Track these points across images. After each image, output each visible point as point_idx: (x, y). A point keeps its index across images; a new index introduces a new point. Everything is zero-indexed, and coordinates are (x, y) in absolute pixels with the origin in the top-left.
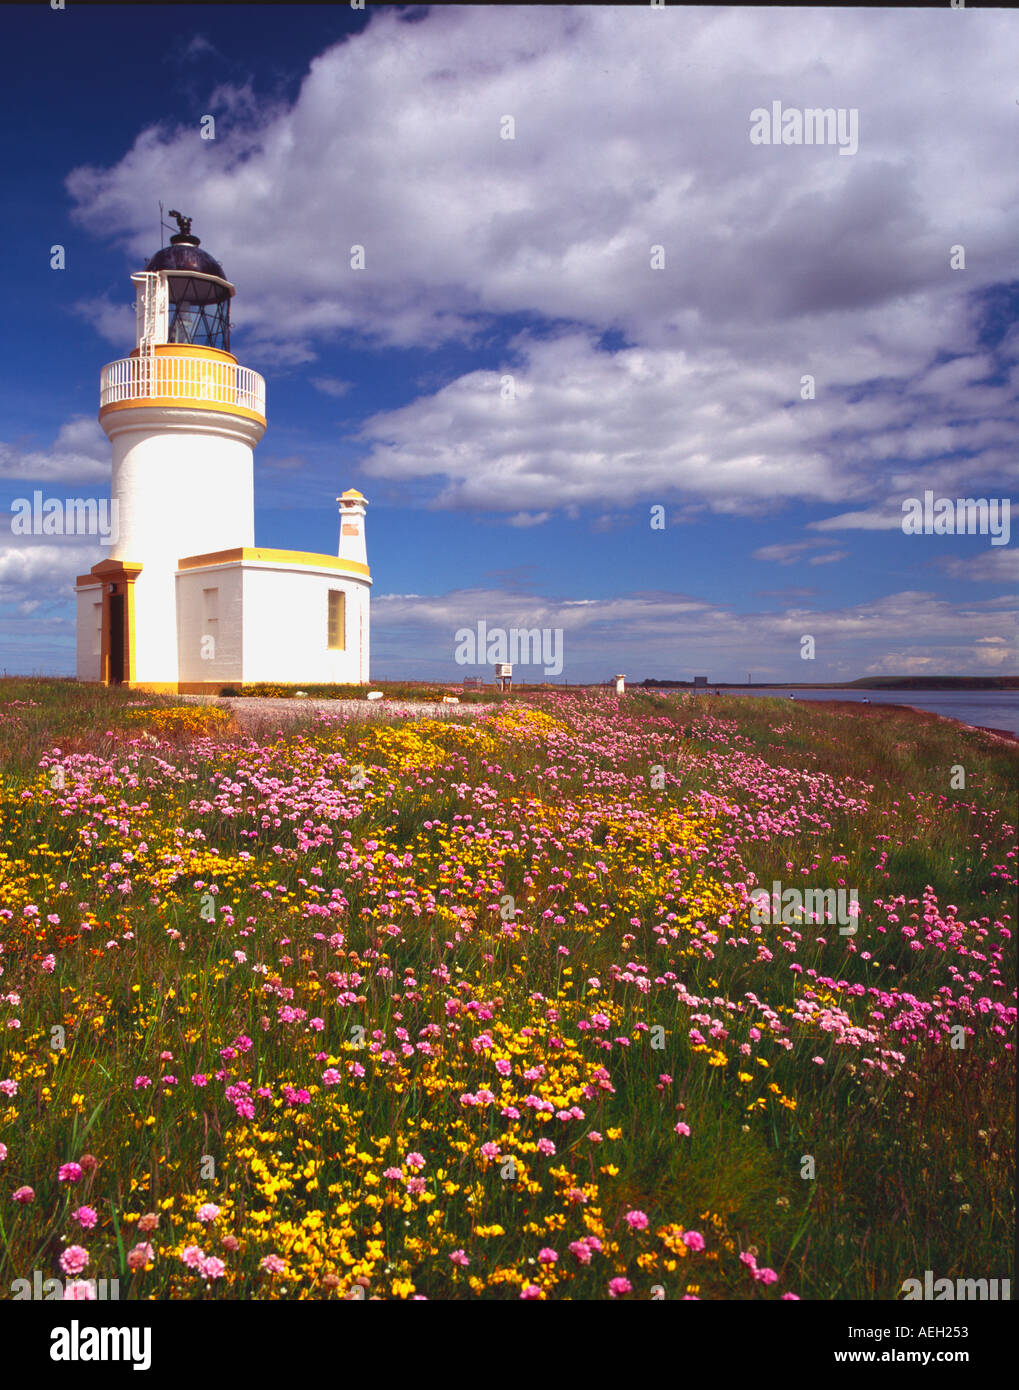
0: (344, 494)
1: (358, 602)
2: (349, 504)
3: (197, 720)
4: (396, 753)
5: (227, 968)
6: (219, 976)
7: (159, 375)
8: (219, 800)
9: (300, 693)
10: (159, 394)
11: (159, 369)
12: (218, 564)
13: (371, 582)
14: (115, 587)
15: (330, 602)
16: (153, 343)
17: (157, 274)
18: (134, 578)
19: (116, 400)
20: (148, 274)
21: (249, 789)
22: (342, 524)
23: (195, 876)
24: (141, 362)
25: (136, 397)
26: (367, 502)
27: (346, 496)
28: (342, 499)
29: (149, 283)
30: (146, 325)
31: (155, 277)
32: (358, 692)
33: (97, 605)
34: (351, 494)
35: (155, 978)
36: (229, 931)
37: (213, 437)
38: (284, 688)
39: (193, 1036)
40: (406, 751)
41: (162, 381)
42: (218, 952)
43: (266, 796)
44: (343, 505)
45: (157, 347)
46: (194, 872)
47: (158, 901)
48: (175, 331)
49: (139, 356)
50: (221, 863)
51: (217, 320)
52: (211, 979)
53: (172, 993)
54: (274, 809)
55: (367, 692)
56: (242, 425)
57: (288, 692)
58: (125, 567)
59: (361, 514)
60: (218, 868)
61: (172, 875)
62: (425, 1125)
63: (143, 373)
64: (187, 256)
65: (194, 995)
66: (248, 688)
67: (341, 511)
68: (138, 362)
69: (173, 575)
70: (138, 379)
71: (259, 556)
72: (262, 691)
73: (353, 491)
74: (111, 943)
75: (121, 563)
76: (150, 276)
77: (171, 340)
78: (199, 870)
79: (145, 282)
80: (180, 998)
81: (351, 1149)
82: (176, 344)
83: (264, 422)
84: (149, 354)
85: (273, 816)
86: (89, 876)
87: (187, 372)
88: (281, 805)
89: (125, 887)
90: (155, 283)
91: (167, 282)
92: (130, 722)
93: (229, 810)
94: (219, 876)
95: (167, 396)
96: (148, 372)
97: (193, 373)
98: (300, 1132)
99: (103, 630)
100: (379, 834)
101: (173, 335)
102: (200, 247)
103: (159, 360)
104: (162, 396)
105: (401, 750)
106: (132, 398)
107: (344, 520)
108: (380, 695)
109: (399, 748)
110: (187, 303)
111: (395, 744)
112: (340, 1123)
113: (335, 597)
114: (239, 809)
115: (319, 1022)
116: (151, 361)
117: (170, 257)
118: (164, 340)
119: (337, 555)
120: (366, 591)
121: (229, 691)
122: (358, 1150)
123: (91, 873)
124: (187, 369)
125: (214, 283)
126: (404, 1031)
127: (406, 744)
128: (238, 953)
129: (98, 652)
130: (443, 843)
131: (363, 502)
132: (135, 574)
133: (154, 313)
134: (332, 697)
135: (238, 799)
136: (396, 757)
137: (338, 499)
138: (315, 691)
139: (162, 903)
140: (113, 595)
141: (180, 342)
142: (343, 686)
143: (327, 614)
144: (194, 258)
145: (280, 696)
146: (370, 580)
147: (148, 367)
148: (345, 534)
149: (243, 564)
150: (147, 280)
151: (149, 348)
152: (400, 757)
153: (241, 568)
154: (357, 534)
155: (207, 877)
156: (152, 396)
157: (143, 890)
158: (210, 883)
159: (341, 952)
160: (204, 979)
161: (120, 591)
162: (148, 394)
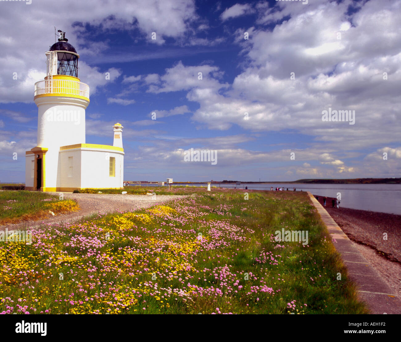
0: (115, 125)
1: (120, 161)
2: (117, 128)
3: (66, 206)
4: (119, 225)
5: (71, 282)
6: (69, 284)
7: (54, 85)
8: (71, 243)
9: (100, 192)
10: (54, 92)
11: (54, 83)
12: (73, 149)
13: (124, 154)
14: (39, 156)
15: (110, 161)
16: (52, 75)
17: (54, 52)
18: (45, 153)
19: (40, 94)
20: (51, 52)
21: (78, 240)
22: (115, 134)
23: (65, 262)
24: (48, 81)
25: (46, 93)
26: (123, 127)
27: (116, 125)
28: (114, 126)
29: (51, 55)
30: (50, 69)
31: (53, 53)
32: (119, 192)
33: (33, 161)
34: (117, 125)
35: (57, 284)
36: (72, 275)
37: (72, 106)
38: (94, 190)
39: (64, 294)
40: (122, 224)
41: (55, 88)
42: (69, 279)
43: (82, 242)
44: (115, 128)
45: (53, 76)
46: (65, 261)
47: (57, 268)
48: (59, 70)
49: (47, 79)
50: (71, 258)
51: (74, 67)
52: (68, 284)
53: (60, 287)
54: (84, 245)
55: (122, 192)
56: (82, 102)
57: (95, 192)
58: (42, 149)
59: (121, 131)
60: (70, 260)
61: (60, 262)
62: (103, 308)
63: (49, 84)
64: (64, 45)
65: (65, 287)
66: (83, 190)
67: (114, 130)
68: (47, 81)
69: (58, 152)
70: (47, 87)
71: (87, 146)
72: (87, 191)
73: (118, 123)
74: (48, 277)
75: (41, 148)
76: (51, 53)
77: (58, 73)
78: (66, 260)
79: (50, 54)
80: (62, 288)
81: (90, 311)
82: (60, 75)
83: (89, 100)
84: (51, 79)
85: (83, 247)
86: (42, 262)
87: (63, 85)
88: (85, 244)
89: (50, 265)
90: (53, 54)
91: (57, 55)
92: (45, 208)
93: (73, 245)
94: (70, 262)
95: (57, 93)
96: (50, 84)
97: (65, 85)
98: (81, 309)
99: (35, 169)
100: (109, 250)
101: (59, 72)
102: (68, 42)
103: (54, 81)
104: (55, 93)
105: (120, 224)
106: (45, 93)
107: (115, 133)
108: (126, 192)
109: (120, 223)
110: (64, 61)
111: (119, 222)
112: (88, 307)
113: (112, 159)
114: (75, 245)
115: (86, 291)
116: (52, 81)
117: (58, 46)
118: (56, 74)
119: (113, 145)
120: (123, 156)
121: (76, 191)
122: (91, 311)
123: (42, 261)
124: (63, 83)
125: (72, 54)
126: (102, 293)
127: (122, 222)
128: (73, 279)
129: (33, 177)
130: (124, 252)
131: (121, 127)
132: (45, 152)
133: (53, 65)
134: (110, 193)
135: (75, 243)
136: (119, 226)
137: (113, 126)
138: (105, 191)
139: (58, 268)
140: (38, 158)
141: (61, 74)
142: (114, 189)
143: (109, 165)
144: (66, 46)
145: (93, 193)
146: (124, 153)
147: (50, 83)
148: (115, 138)
149: (81, 149)
150: (50, 53)
151: (51, 76)
152: (120, 226)
153: (81, 150)
154: (119, 138)
155: (67, 262)
156: (52, 93)
157: (54, 265)
158: (68, 264)
159: (92, 279)
160: (66, 284)
161: (40, 157)
162: (50, 92)
